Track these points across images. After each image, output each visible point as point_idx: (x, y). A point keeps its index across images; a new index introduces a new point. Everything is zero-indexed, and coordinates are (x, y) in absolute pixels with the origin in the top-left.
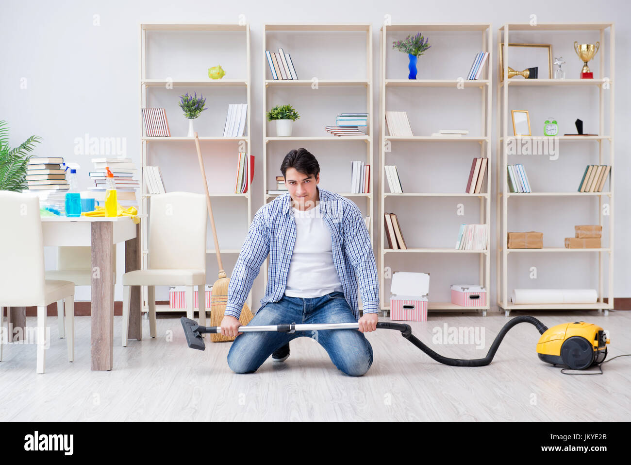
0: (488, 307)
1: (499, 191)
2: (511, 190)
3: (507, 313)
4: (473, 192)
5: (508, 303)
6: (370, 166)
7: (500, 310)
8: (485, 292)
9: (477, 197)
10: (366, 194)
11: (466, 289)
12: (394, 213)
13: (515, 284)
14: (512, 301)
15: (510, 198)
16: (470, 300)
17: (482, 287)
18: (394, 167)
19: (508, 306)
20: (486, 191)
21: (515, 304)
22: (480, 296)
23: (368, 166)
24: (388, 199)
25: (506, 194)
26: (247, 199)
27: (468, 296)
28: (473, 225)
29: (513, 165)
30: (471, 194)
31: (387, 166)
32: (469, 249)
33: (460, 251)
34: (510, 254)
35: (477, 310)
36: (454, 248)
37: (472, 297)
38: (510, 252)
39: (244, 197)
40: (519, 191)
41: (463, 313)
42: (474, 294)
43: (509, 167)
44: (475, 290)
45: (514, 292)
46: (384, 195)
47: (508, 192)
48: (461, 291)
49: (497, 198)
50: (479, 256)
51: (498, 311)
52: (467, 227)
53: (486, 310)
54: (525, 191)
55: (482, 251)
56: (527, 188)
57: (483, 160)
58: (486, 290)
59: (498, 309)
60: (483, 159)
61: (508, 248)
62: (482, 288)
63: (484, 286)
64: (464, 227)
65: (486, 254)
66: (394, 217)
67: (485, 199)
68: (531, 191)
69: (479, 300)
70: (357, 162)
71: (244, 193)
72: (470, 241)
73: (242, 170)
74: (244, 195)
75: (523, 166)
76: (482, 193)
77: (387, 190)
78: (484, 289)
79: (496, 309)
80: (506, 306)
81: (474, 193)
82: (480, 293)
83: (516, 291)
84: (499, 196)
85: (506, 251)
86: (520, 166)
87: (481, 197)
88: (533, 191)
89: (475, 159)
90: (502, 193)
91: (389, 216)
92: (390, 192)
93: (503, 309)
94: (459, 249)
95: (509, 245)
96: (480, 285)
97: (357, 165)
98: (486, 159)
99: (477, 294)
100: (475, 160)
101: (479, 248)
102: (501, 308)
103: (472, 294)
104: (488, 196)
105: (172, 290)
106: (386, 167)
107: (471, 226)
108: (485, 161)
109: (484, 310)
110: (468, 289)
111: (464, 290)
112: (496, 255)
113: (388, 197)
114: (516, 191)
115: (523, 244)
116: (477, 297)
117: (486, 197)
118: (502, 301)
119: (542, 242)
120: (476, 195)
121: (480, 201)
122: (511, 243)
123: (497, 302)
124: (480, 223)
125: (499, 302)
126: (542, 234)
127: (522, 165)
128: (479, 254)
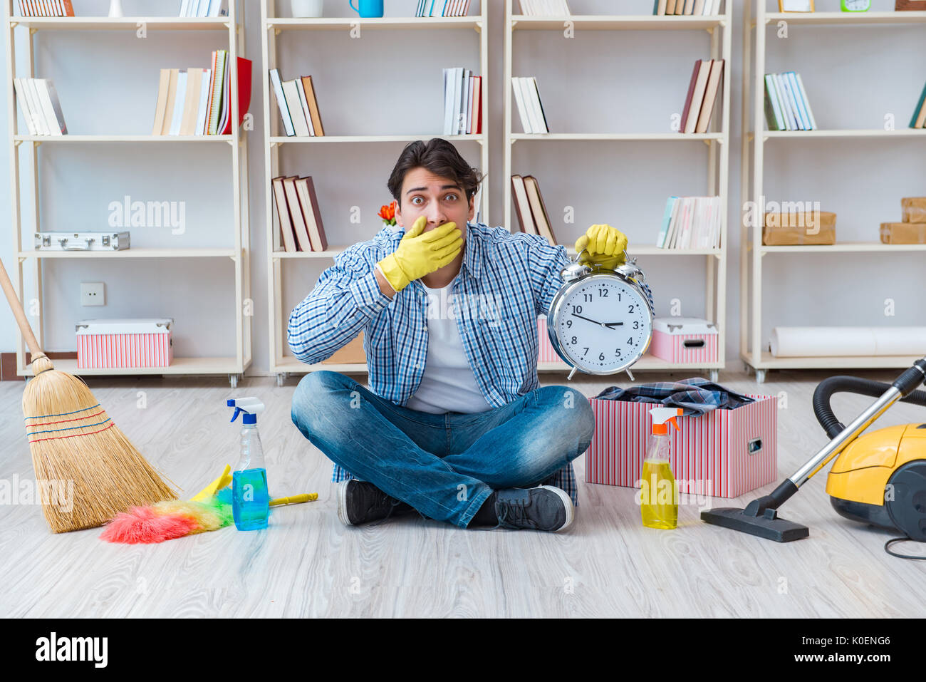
0: (721, 365)
1: (746, 130)
2: (772, 125)
3: (761, 376)
4: (693, 131)
5: (763, 356)
6: (481, 78)
7: (746, 369)
8: (717, 335)
9: (702, 141)
10: (474, 136)
11: (676, 329)
12: (532, 175)
13: (778, 317)
14: (770, 351)
15: (769, 143)
16: (685, 350)
17: (711, 323)
18: (530, 81)
19: (762, 361)
20: (719, 129)
21: (778, 358)
22: (706, 342)
23: (479, 79)
24: (517, 145)
25: (762, 134)
26: (231, 147)
27: (682, 343)
28: (693, 199)
29: (777, 75)
30: (689, 134)
31: (516, 78)
32: (684, 246)
33: (667, 252)
34: (767, 258)
35: (701, 369)
36: (654, 245)
37: (689, 345)
38: (769, 254)
39: (225, 144)
40: (788, 128)
41: (672, 375)
42: (694, 339)
43: (768, 78)
44: (695, 329)
45: (774, 332)
46: (510, 138)
47: (765, 130)
48: (667, 330)
49: (742, 143)
50: (704, 263)
51: (743, 370)
52: (681, 203)
53: (718, 370)
54: (801, 127)
55: (710, 252)
56: (808, 120)
57: (715, 63)
58: (717, 330)
59: (743, 367)
60: (713, 61)
61: (764, 244)
62: (709, 326)
63: (715, 323)
64: (673, 203)
65: (718, 257)
66: (530, 183)
67: (718, 146)
68: (814, 127)
69: (703, 350)
70: (454, 70)
71: (224, 133)
72: (686, 233)
73: (221, 87)
74: (227, 137)
75: (798, 76)
76: (713, 131)
77: (517, 127)
78: (713, 328)
79: (737, 366)
80: (758, 362)
81: (695, 132)
82: (705, 335)
83: (780, 331)
84: (747, 140)
85: (759, 251)
86: (791, 75)
87: (710, 140)
88: (820, 128)
89: (697, 62)
90: (752, 134)
91: (521, 180)
92: (522, 131)
93: (752, 368)
94: (663, 248)
95: (766, 238)
96: (705, 318)
97: (454, 75)
98: (721, 63)
99: (698, 339)
100: (698, 64)
101: (704, 245)
102: (747, 365)
103: (689, 338)
104: (723, 138)
105: (82, 331)
106: (515, 80)
107: (688, 201)
108: (718, 65)
109: (714, 370)
110: (680, 327)
111: (672, 331)
112: (740, 258)
113: (518, 141)
114: (782, 127)
115: (797, 236)
116: (700, 344)
117: (720, 141)
118: (750, 351)
119: (833, 232)
120: (700, 136)
121: (706, 149)
122: (770, 234)
123: (741, 353)
124: (707, 194)
125: (745, 352)
126: (834, 216)
127: (795, 74)
128: (706, 257)
